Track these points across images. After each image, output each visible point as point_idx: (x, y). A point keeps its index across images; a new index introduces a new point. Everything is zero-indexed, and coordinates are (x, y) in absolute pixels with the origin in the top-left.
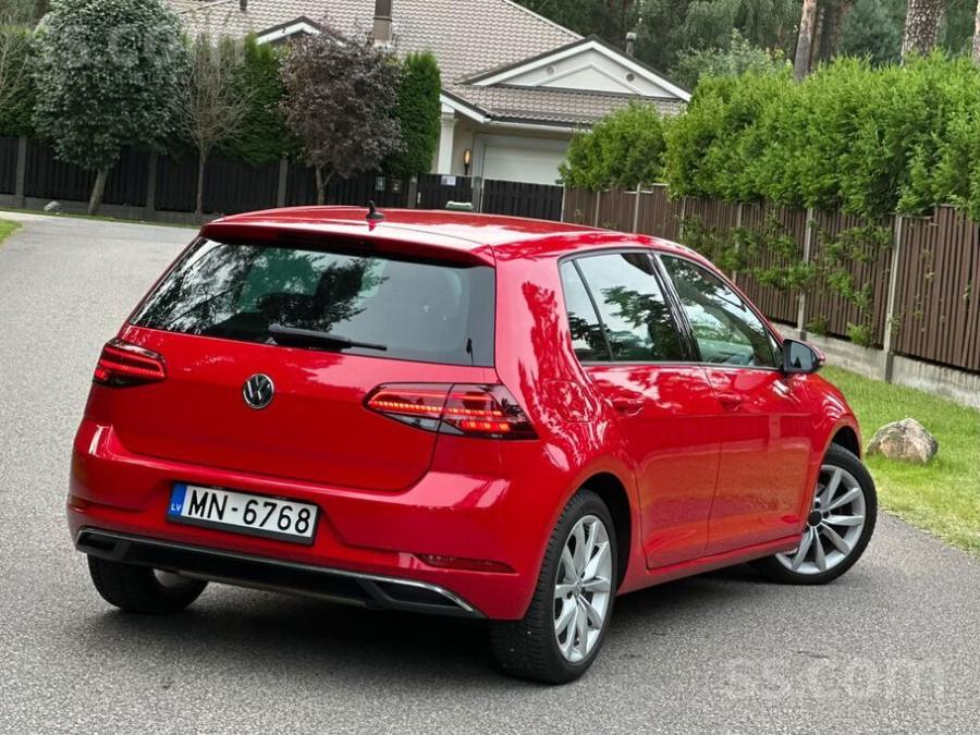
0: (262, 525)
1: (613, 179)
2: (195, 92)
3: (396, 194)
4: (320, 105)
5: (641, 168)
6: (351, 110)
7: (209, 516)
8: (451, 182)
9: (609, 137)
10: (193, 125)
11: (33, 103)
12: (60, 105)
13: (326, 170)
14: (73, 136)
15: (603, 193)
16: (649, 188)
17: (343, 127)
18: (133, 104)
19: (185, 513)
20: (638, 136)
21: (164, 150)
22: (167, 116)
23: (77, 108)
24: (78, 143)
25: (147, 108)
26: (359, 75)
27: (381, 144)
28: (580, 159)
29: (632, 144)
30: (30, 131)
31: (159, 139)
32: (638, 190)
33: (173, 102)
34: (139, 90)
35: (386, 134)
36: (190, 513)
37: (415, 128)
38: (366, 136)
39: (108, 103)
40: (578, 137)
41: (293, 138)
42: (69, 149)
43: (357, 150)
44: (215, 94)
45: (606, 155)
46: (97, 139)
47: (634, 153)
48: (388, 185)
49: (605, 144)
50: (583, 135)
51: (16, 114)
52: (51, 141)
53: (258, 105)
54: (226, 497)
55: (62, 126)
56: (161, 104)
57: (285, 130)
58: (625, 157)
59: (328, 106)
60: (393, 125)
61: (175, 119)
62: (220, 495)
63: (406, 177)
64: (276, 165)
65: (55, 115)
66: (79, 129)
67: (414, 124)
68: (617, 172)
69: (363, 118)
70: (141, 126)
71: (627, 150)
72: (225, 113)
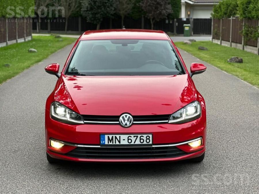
1: (225, 16)
2: (120, 2)
3: (171, 24)
4: (150, 3)
5: (232, 12)
6: (158, 3)
8: (185, 20)
9: (223, 5)
10: (120, 11)
11: (81, 8)
12: (87, 8)
13: (153, 19)
14: (91, 16)
15: (222, 20)
16: (234, 17)
17: (157, 8)
18: (105, 6)
20: (231, 4)
21: (113, 17)
22: (113, 9)
23: (92, 9)
24: (92, 17)
25: (108, 7)
27: (166, 11)
28: (216, 11)
29: (229, 6)
30: (81, 16)
31: (112, 15)
32: (231, 18)
33: (114, 5)
34: (106, 3)
35: (167, 9)
37: (174, 7)
38: (162, 10)
39: (99, 7)
40: (215, 6)
41: (145, 12)
42: (90, 19)
43: (160, 13)
44: (124, 2)
45: (223, 10)
46: (97, 16)
47: (230, 8)
48: (169, 22)
49: (222, 7)
50: (216, 5)
51: (78, 12)
52: (86, 17)
53: (135, 4)
55: (88, 13)
56: (111, 6)
57: (142, 10)
58: (227, 9)
59: (153, 3)
60: (169, 6)
61: (115, 9)
63: (173, 19)
64: (140, 19)
65: (87, 11)
66: (92, 14)
67: (174, 6)
68: (225, 14)
69: (161, 5)
70: (107, 12)
71: (228, 8)
72: (127, 7)
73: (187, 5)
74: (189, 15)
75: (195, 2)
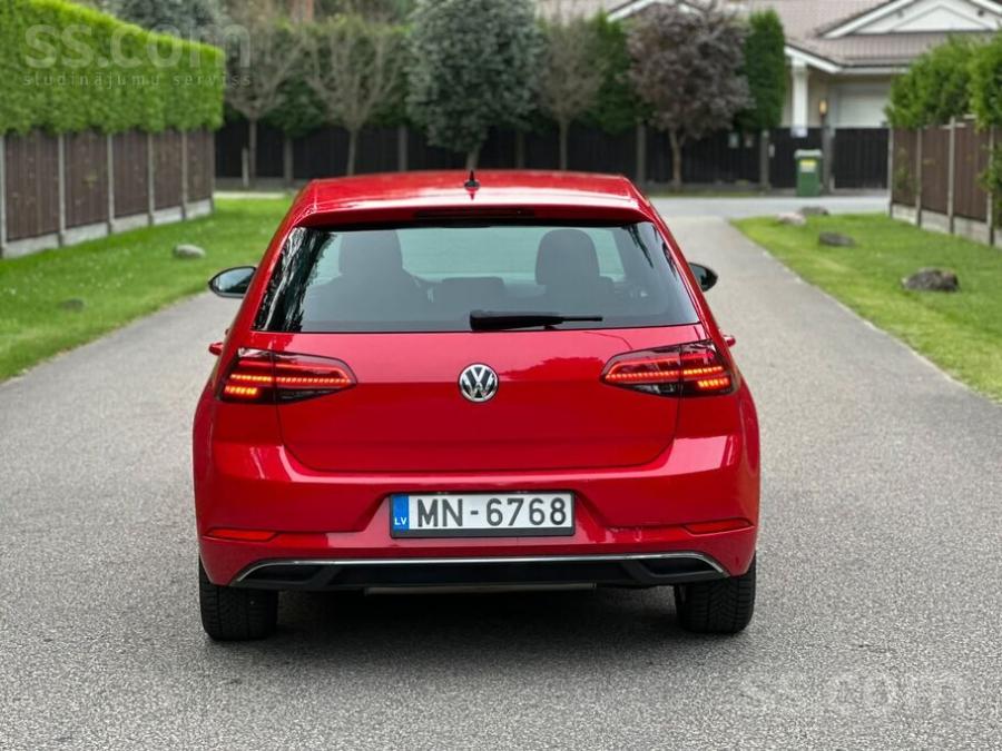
0: (511, 523)
1: (929, 115)
2: (553, 70)
3: (748, 150)
4: (667, 71)
5: (956, 102)
6: (697, 73)
7: (445, 524)
8: (802, 133)
9: (923, 73)
10: (552, 101)
11: (407, 94)
12: (429, 92)
13: (680, 132)
14: (442, 122)
15: (924, 132)
16: (963, 120)
17: (691, 90)
18: (494, 86)
19: (413, 525)
20: (952, 70)
21: (527, 127)
22: (526, 94)
23: (444, 95)
24: (448, 128)
25: (508, 89)
26: (703, 37)
27: (728, 102)
28: (900, 99)
29: (947, 78)
30: (408, 122)
31: (521, 117)
32: (952, 125)
33: (532, 81)
34: (499, 73)
35: (732, 92)
36: (420, 525)
37: (762, 85)
38: (713, 96)
39: (472, 89)
40: (897, 77)
41: (646, 105)
42: (441, 134)
43: (706, 110)
44: (569, 69)
45: (922, 93)
46: (465, 122)
47: (949, 87)
48: (741, 141)
49: (920, 82)
50: (903, 75)
51: (394, 106)
52: (424, 128)
53: (610, 77)
54: (460, 502)
55: (434, 113)
56: (520, 83)
57: (638, 98)
58: (939, 92)
59: (676, 72)
60: (739, 83)
61: (535, 97)
62: (453, 500)
63: (757, 133)
64: (632, 131)
65: (427, 104)
66: (449, 114)
67: (762, 80)
68: (931, 108)
69: (708, 79)
70: (505, 107)
71: (941, 85)
72: (580, 87)
73: (815, 77)
74: (823, 117)
75: (845, 66)
